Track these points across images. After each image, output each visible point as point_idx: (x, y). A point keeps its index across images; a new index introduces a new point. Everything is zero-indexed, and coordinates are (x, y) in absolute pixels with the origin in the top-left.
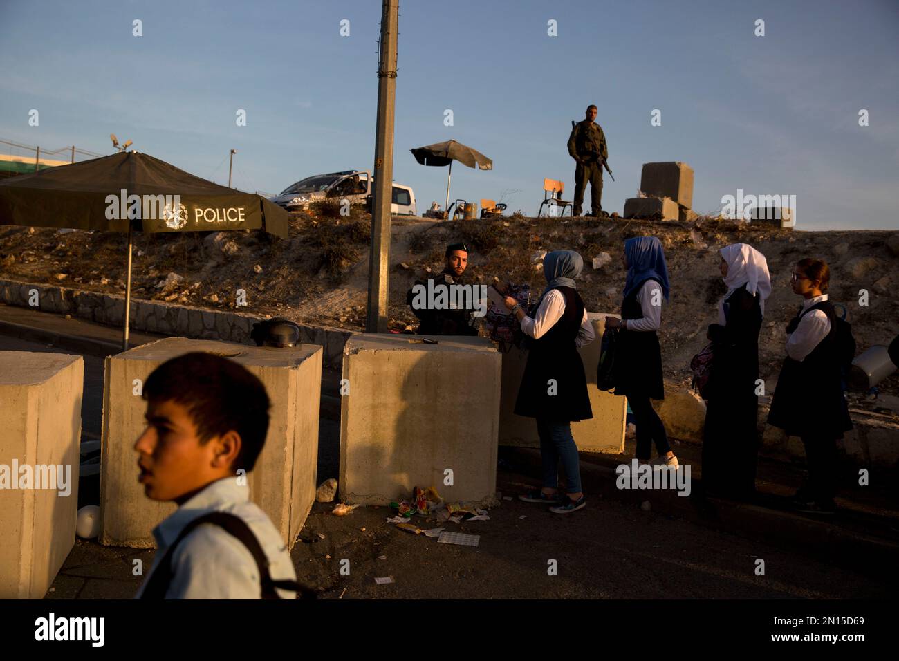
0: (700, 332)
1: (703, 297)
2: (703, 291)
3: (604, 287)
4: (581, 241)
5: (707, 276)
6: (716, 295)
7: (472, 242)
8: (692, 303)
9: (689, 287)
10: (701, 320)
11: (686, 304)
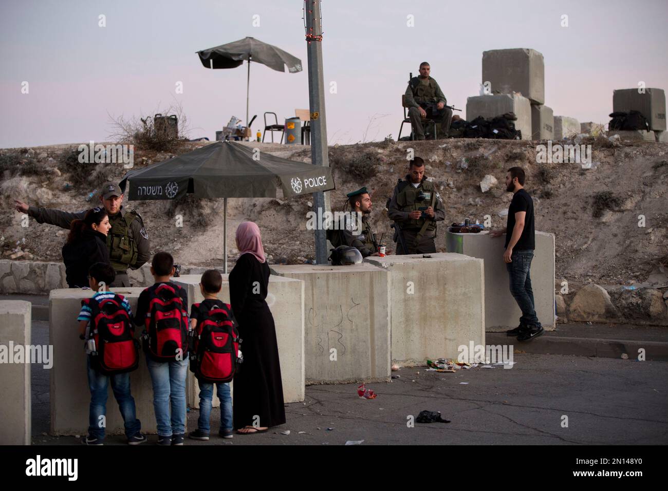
0: (592, 242)
1: (590, 211)
2: (589, 207)
3: (495, 209)
4: (465, 165)
5: (591, 193)
6: (601, 209)
7: (347, 173)
8: (580, 218)
9: (576, 204)
10: (591, 233)
11: (576, 219)
